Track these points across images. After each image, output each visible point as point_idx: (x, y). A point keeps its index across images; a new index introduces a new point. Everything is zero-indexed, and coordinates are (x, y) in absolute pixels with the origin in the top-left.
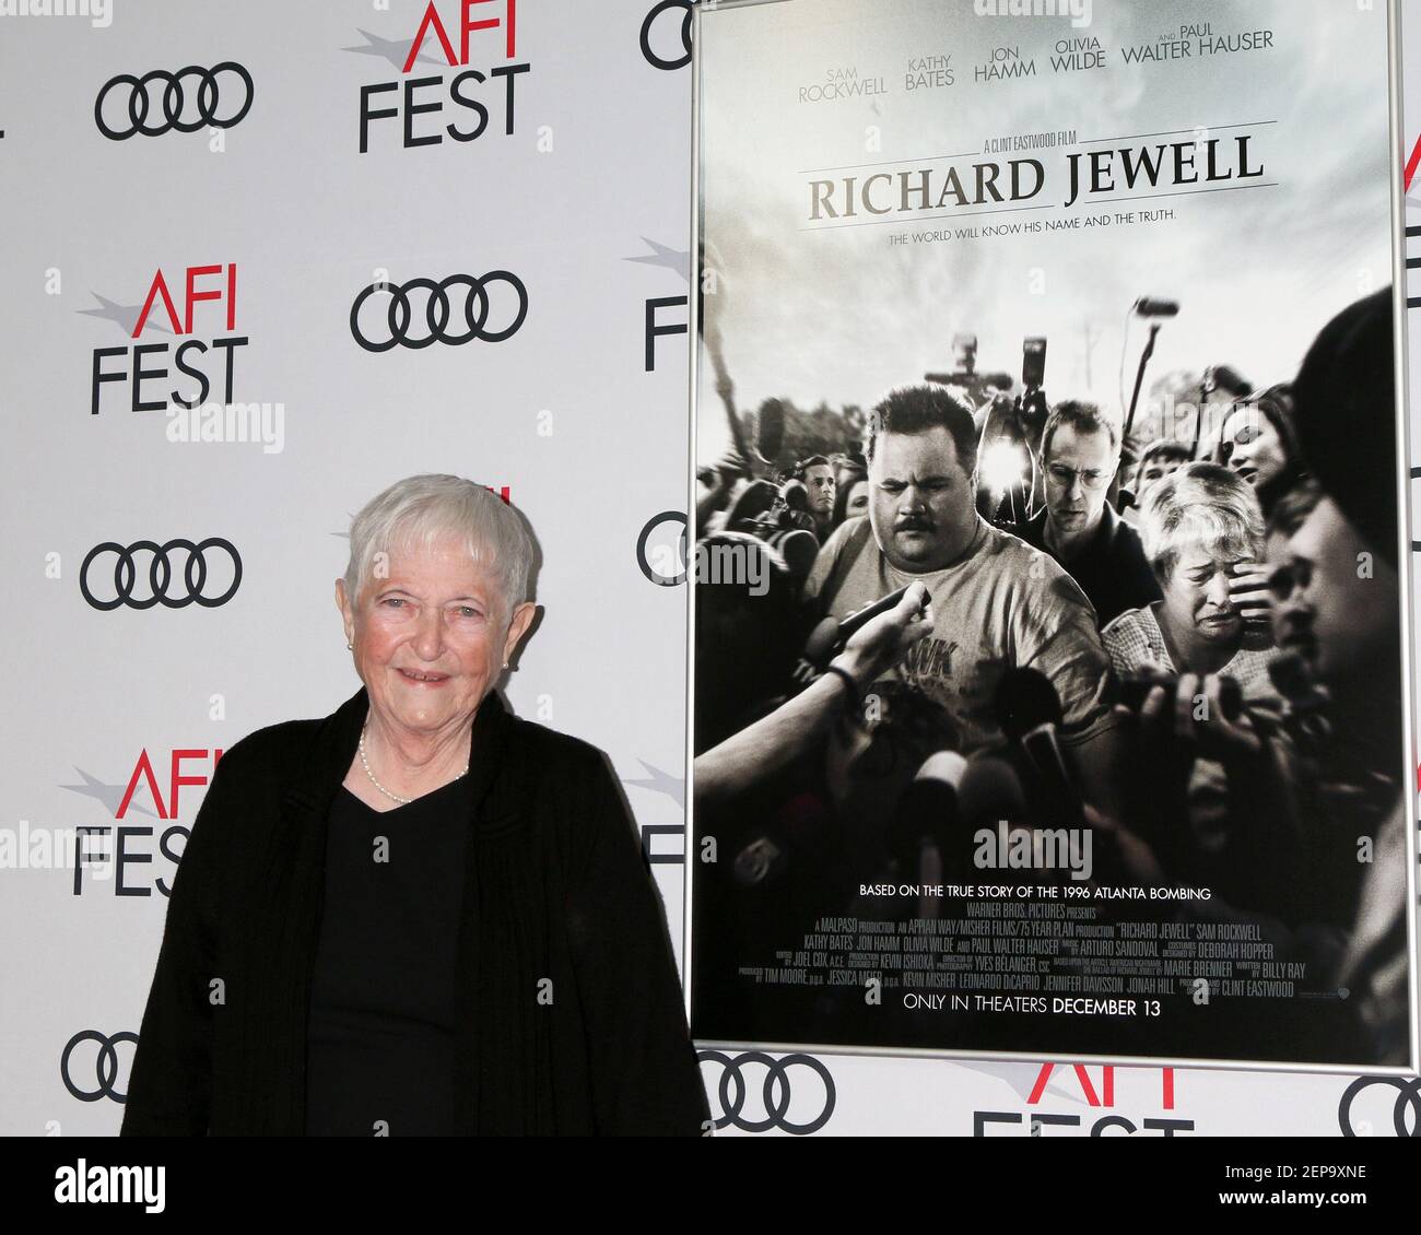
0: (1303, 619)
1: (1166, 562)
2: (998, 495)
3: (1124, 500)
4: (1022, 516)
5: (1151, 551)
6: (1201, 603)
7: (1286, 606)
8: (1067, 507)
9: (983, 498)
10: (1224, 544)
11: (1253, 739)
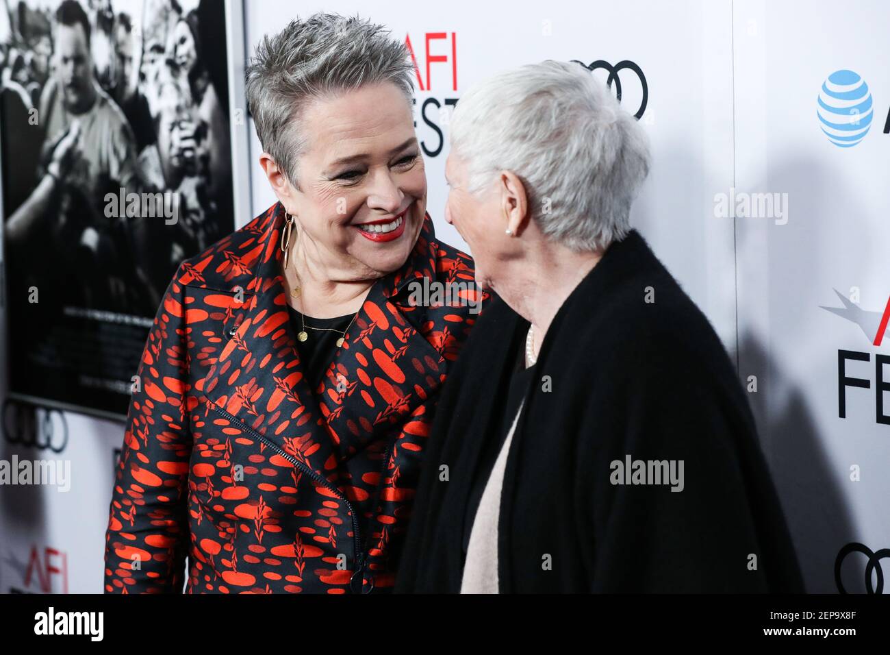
0: (206, 158)
1: (158, 118)
2: (101, 69)
3: (142, 77)
4: (108, 83)
5: (154, 111)
6: (171, 146)
7: (200, 151)
8: (123, 80)
9: (96, 71)
10: (179, 109)
11: (191, 232)
